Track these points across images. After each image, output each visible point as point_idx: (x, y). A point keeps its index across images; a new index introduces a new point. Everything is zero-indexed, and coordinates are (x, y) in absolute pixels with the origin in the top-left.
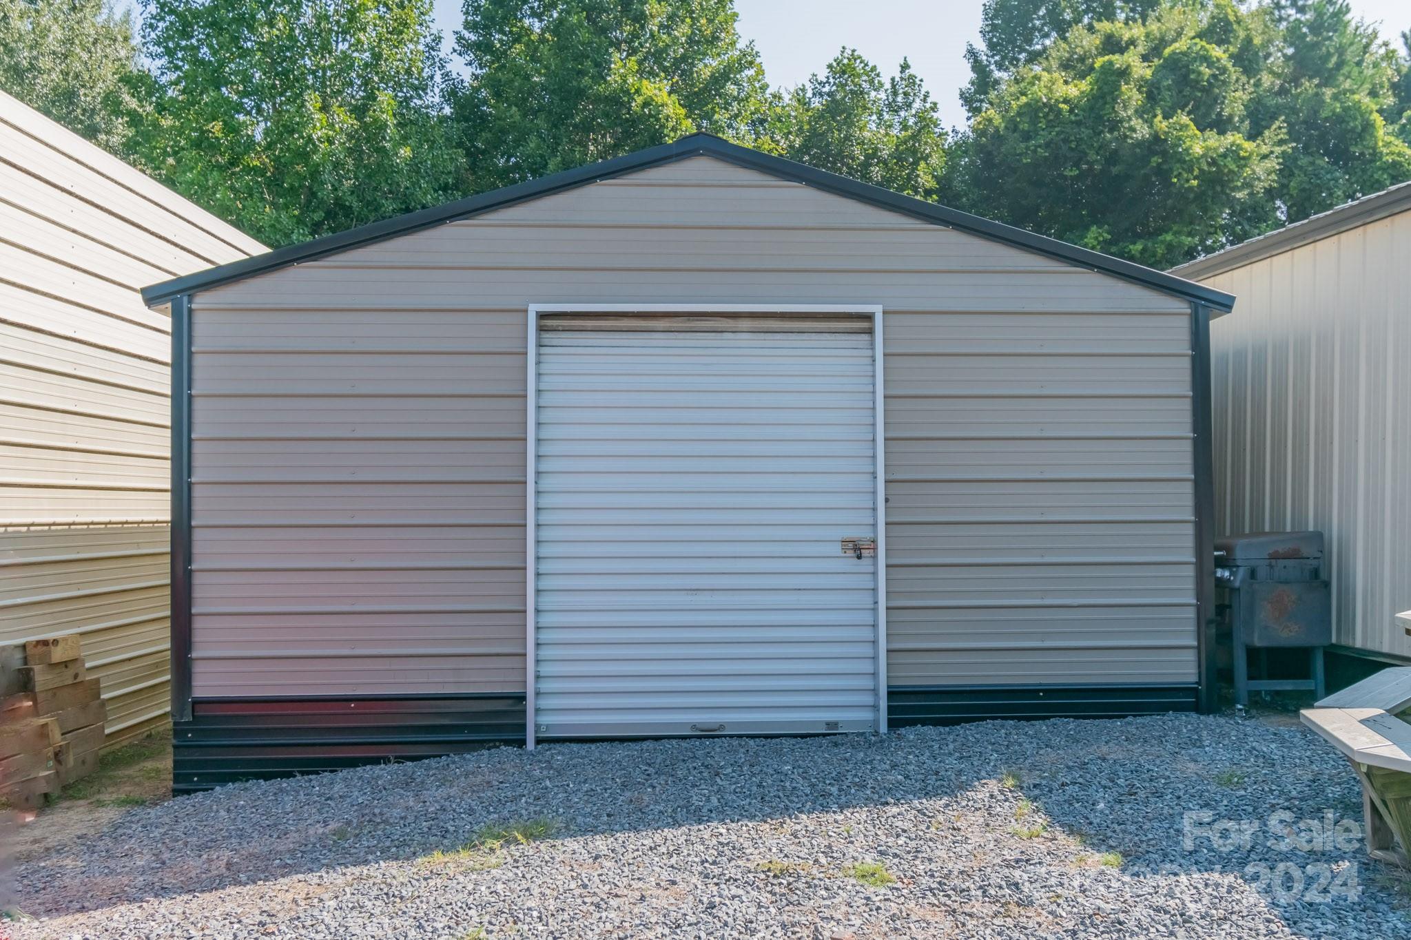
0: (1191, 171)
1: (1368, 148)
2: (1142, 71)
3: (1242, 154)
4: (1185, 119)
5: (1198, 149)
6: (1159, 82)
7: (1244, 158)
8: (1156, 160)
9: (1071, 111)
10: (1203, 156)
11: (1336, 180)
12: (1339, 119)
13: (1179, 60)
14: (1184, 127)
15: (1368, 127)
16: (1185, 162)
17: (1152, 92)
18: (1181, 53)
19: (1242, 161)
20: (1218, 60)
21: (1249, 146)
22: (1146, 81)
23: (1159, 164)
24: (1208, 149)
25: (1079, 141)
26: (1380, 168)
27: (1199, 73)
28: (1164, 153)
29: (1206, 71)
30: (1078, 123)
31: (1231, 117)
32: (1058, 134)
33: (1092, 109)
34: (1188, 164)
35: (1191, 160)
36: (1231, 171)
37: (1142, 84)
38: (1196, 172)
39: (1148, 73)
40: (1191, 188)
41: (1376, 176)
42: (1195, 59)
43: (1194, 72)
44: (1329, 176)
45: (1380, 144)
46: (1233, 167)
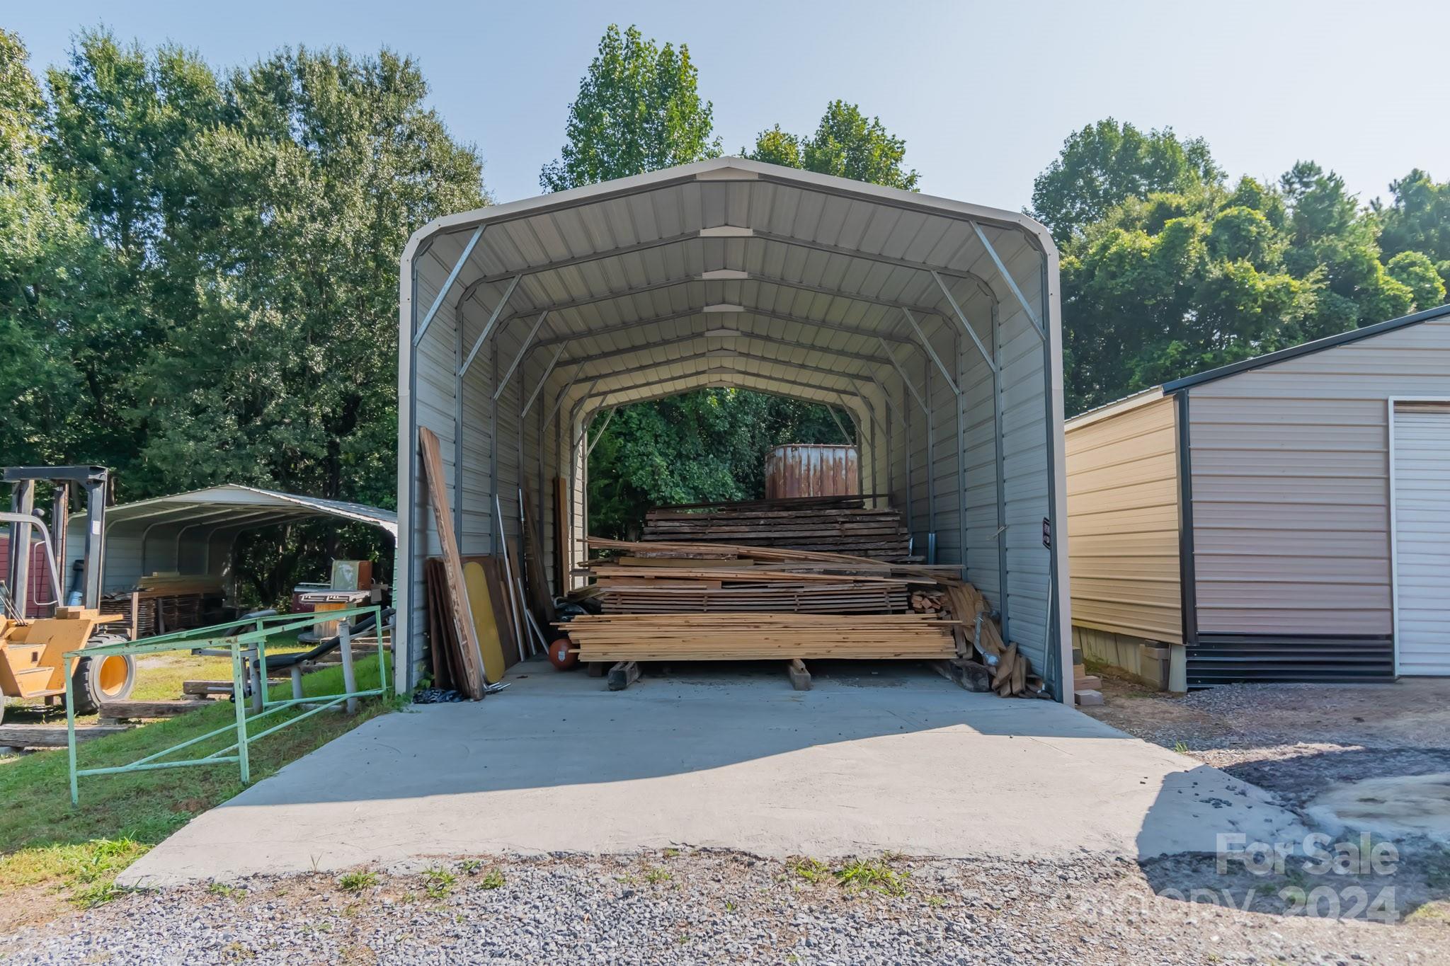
0: (1255, 301)
1: (1371, 285)
2: (1205, 229)
3: (1292, 289)
4: (1247, 264)
5: (1261, 286)
6: (1217, 237)
7: (1293, 292)
8: (1224, 294)
9: (1151, 258)
10: (1265, 291)
11: (1350, 308)
12: (1350, 265)
13: (1232, 221)
14: (1247, 270)
15: (1372, 270)
16: (1251, 295)
17: (1212, 244)
18: (1232, 216)
19: (1291, 294)
20: (1261, 221)
21: (1296, 284)
22: (1207, 236)
23: (1227, 297)
24: (1268, 287)
25: (1157, 280)
26: (1383, 300)
27: (1249, 231)
28: (1231, 289)
29: (1254, 229)
30: (1155, 266)
31: (1271, 262)
32: (1140, 274)
33: (1164, 256)
34: (1252, 295)
35: (1256, 294)
36: (1283, 302)
37: (1204, 238)
38: (1260, 302)
39: (1209, 231)
40: (1255, 314)
41: (1381, 306)
42: (1245, 221)
43: (1244, 230)
44: (1344, 305)
45: (1381, 282)
46: (1285, 299)
